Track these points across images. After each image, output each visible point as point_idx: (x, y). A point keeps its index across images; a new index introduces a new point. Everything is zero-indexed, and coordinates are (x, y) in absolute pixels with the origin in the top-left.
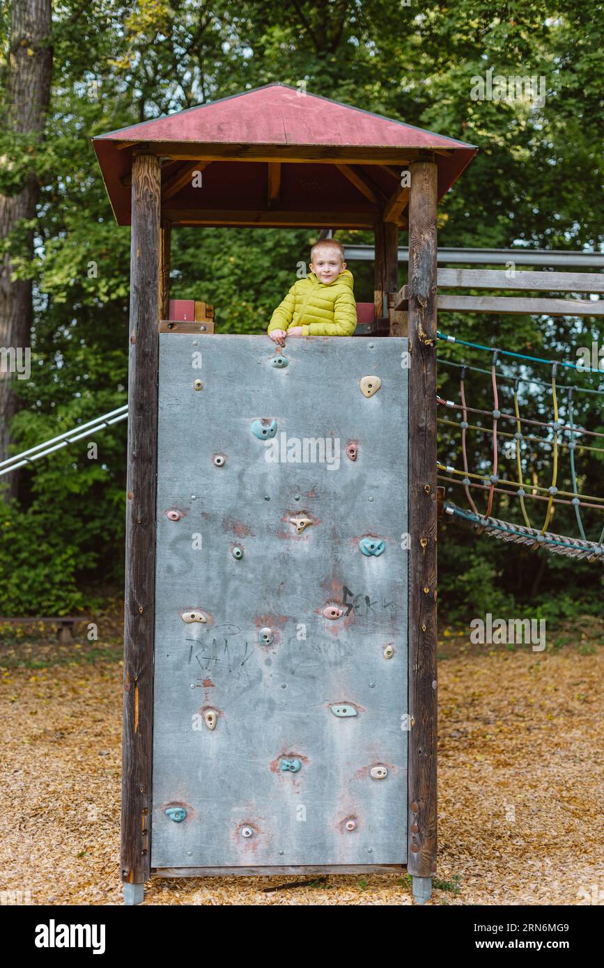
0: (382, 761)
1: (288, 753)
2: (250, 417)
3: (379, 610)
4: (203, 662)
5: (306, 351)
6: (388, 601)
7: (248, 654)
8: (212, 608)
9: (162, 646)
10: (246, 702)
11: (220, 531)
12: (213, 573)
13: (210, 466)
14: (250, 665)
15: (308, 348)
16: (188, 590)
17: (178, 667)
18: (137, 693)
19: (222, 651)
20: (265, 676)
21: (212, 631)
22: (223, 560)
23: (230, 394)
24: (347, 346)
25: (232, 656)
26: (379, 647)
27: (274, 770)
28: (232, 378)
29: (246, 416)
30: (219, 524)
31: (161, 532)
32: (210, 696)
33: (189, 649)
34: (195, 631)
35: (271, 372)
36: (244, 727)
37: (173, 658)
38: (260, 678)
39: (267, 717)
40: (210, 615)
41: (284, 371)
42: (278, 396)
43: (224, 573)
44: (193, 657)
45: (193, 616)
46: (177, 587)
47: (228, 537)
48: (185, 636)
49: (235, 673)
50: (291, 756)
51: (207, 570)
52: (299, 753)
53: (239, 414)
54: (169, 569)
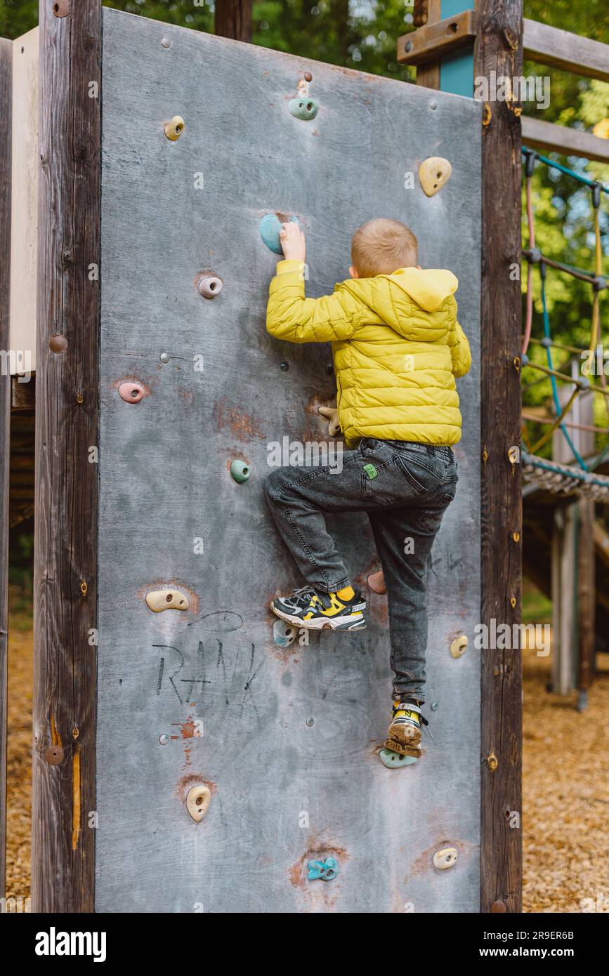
0: (448, 837)
1: (316, 846)
2: (258, 206)
3: (444, 575)
4: (183, 688)
5: (343, 96)
6: (456, 557)
7: (256, 665)
8: (197, 581)
9: (111, 663)
10: (254, 761)
11: (210, 427)
12: (199, 512)
13: (193, 297)
14: (259, 686)
15: (345, 90)
16: (156, 545)
17: (138, 703)
18: (77, 766)
19: (214, 665)
20: (283, 707)
21: (197, 626)
22: (214, 486)
23: (225, 155)
24: (401, 98)
25: (230, 674)
26: (445, 639)
27: (295, 882)
28: (227, 127)
29: (250, 204)
30: (208, 412)
31: (107, 424)
32: (194, 755)
33: (158, 664)
34: (168, 627)
35: (290, 126)
36: (249, 810)
37: (130, 685)
38: (274, 711)
39: (284, 786)
40: (193, 593)
41: (309, 127)
42: (299, 172)
43: (216, 509)
44: (166, 681)
45: (169, 597)
46: (137, 539)
47: (222, 439)
48: (151, 639)
49: (234, 705)
50: (322, 850)
51: (188, 505)
52: (333, 844)
53: (239, 197)
54: (123, 501)
